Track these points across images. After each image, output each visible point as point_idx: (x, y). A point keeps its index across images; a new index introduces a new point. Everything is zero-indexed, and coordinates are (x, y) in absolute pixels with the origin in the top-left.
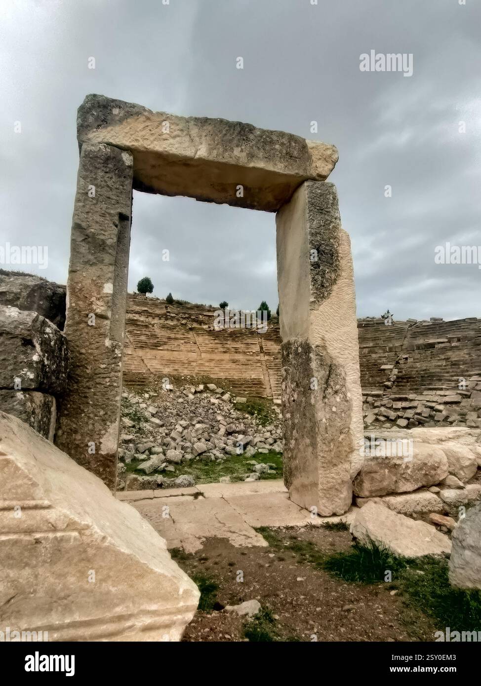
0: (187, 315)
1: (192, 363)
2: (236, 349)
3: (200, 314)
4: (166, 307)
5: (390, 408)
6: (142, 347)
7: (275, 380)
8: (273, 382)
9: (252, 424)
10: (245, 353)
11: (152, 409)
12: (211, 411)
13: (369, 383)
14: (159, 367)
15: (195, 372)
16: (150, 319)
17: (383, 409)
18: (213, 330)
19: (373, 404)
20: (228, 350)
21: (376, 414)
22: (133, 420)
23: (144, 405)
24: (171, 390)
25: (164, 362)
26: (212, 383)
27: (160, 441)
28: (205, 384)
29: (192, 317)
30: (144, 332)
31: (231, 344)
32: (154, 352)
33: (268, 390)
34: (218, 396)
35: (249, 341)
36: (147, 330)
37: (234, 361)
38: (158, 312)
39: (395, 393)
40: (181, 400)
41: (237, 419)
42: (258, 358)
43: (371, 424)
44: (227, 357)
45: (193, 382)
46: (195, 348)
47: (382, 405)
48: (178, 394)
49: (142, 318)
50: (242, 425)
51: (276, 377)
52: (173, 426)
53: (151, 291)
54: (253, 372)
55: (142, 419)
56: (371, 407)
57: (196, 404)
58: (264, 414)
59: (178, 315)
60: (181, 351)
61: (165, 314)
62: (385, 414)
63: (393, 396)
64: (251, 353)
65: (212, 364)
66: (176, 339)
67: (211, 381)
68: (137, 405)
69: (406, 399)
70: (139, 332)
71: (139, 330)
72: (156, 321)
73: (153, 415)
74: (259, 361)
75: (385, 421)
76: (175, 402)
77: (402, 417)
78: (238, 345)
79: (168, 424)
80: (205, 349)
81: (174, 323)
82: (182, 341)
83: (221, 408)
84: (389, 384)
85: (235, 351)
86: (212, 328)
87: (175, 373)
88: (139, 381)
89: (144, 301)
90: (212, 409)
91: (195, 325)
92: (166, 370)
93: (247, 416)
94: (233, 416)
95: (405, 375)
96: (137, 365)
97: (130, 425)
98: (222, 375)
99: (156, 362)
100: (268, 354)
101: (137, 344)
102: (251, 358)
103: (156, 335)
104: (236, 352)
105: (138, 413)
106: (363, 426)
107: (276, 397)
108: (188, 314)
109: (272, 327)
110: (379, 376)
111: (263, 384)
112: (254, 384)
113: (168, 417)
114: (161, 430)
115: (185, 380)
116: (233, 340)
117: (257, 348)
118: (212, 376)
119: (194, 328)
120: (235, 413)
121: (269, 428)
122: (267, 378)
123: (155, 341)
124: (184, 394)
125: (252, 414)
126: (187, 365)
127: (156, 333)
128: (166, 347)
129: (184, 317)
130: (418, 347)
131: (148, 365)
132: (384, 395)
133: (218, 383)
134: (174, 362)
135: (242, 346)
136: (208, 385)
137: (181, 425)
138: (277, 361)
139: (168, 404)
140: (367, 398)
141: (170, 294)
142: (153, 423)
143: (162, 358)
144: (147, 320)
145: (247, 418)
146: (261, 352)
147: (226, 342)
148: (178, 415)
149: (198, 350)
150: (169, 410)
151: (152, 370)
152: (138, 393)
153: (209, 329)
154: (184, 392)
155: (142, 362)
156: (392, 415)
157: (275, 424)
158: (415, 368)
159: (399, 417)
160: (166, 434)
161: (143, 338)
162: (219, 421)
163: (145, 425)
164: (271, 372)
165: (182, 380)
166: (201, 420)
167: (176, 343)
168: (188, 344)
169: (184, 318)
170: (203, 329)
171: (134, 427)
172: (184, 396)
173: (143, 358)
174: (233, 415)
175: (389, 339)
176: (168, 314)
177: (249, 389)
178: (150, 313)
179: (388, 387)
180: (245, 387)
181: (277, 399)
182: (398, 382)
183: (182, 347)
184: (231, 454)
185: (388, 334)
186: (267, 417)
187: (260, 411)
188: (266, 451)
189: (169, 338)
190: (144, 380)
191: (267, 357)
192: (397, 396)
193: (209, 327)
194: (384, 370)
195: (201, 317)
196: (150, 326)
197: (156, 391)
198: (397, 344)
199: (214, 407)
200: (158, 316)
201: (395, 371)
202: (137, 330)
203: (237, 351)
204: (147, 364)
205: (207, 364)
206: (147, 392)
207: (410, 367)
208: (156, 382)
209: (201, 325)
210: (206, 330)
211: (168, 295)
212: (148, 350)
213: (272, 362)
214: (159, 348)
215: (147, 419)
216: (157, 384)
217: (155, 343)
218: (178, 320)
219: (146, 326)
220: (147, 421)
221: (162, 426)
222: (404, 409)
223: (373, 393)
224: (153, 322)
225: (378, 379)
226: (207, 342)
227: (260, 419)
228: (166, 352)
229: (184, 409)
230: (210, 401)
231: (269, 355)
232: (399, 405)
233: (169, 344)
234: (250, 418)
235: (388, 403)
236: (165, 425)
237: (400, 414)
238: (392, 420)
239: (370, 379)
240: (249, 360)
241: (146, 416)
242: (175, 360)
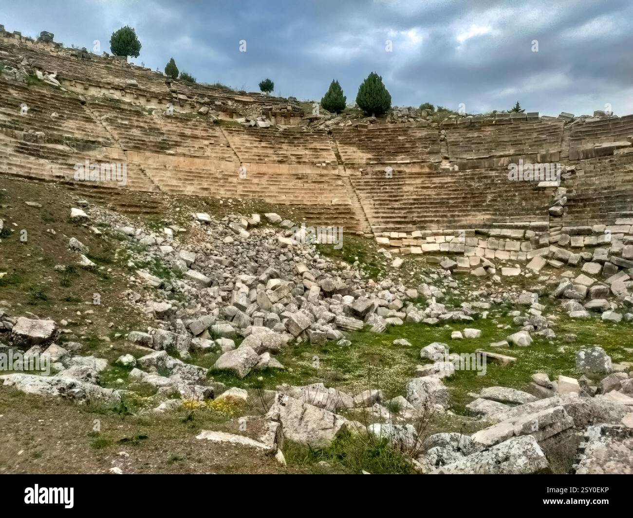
0: (206, 100)
1: (230, 179)
2: (299, 157)
3: (229, 99)
4: (168, 84)
5: (568, 246)
6: (136, 148)
7: (370, 206)
8: (369, 211)
9: (355, 277)
10: (313, 164)
11: (186, 255)
12: (282, 258)
13: (523, 209)
14: (174, 182)
15: (238, 193)
16: (142, 101)
17: (553, 249)
18: (255, 125)
19: (537, 242)
20: (285, 159)
21: (546, 257)
22: (159, 275)
23: (167, 249)
24: (207, 223)
25: (180, 175)
26: (271, 212)
27: (216, 311)
28: (261, 212)
29: (217, 103)
30: (136, 124)
31: (287, 150)
32: (162, 158)
33: (364, 224)
34: (288, 232)
35: (318, 145)
36: (141, 120)
37: (299, 177)
38: (154, 89)
39: (569, 224)
40: (229, 239)
41: (329, 270)
42: (336, 172)
43: (539, 271)
44: (284, 169)
45: (239, 208)
46: (229, 154)
47: (551, 243)
48: (220, 228)
49: (128, 99)
50: (339, 279)
51: (372, 202)
52: (231, 285)
53: (135, 53)
54: (332, 195)
55: (172, 273)
56: (534, 246)
57: (254, 246)
58: (370, 261)
59: (190, 98)
60: (208, 157)
61: (169, 94)
62: (560, 256)
63: (568, 228)
64: (324, 165)
65: (264, 181)
66: (195, 137)
67: (271, 208)
68: (156, 248)
69: (589, 233)
70: (126, 122)
71: (126, 119)
72: (153, 105)
73: (190, 266)
74: (339, 177)
75: (562, 267)
76: (219, 243)
77: (590, 260)
78: (301, 151)
79: (220, 281)
80: (247, 156)
81: (186, 111)
82: (206, 142)
83: (299, 252)
84: (558, 209)
85: (296, 160)
86: (252, 123)
87: (205, 194)
88: (145, 207)
89: (126, 69)
90: (284, 254)
91: (222, 117)
92: (190, 190)
93: (343, 264)
94: (321, 265)
95: (579, 195)
96: (135, 178)
97: (157, 284)
98: (284, 199)
99: (169, 174)
100: (352, 165)
101: (127, 143)
102: (325, 172)
103: (158, 129)
104: (299, 163)
105: (162, 262)
107: (380, 234)
108: (209, 97)
109: (350, 123)
110: (537, 199)
111: (354, 213)
112: (340, 213)
113: (215, 268)
114: (212, 291)
115: (225, 205)
116: (291, 143)
117: (331, 157)
118: (268, 200)
119: (221, 121)
120: (323, 261)
121: (384, 283)
122: (357, 205)
123: (160, 139)
124: (232, 229)
125: (351, 262)
126: (222, 181)
127: (158, 127)
128: (180, 150)
129: (202, 101)
130: (587, 155)
131: (156, 180)
132: (551, 227)
133: (281, 209)
134: (198, 176)
135: (307, 152)
136: (267, 215)
137: (243, 282)
138: (366, 176)
139: (209, 246)
140: (525, 233)
141: (172, 61)
142: (192, 279)
143: (177, 169)
144: (137, 102)
145: (344, 268)
146: (339, 164)
147: (279, 146)
148: (231, 264)
149: (235, 157)
151: (165, 189)
152: (152, 227)
153: (248, 124)
154: (230, 226)
155: (142, 176)
156: (573, 257)
157: (393, 277)
158: (590, 185)
159: (583, 260)
160: (224, 299)
161: (136, 132)
162: (302, 274)
163: (180, 283)
164: (362, 195)
165: (221, 205)
166: (276, 273)
167: (197, 144)
168: (218, 147)
169: (203, 104)
170: (236, 123)
171: (162, 286)
172: (233, 233)
173: (142, 167)
174: (320, 263)
175: (539, 143)
176: (174, 95)
177: (333, 221)
178: (140, 90)
179: (554, 215)
180: (327, 218)
181: (382, 236)
182: (569, 206)
183: (208, 152)
185: (535, 135)
186: (375, 265)
187: (362, 256)
189: (182, 135)
190: (155, 205)
191: (349, 172)
192: (575, 228)
193: (248, 121)
194: (544, 188)
195: (230, 103)
196: (145, 113)
197: (181, 224)
198: (553, 150)
199: (286, 250)
200: (155, 96)
201: (563, 191)
202: (122, 119)
203: (301, 160)
204: (152, 179)
205: (256, 181)
206: (167, 225)
207: (582, 185)
208: (178, 209)
209: (232, 117)
210: (243, 126)
211: (169, 62)
212: (148, 154)
213: (360, 179)
214: (168, 152)
215: (180, 272)
216: (180, 212)
217: (160, 143)
218: (193, 107)
219: (138, 113)
220: (181, 276)
221: (210, 284)
222: (590, 247)
223: (533, 224)
224: (148, 107)
225: (536, 203)
226: (248, 145)
227: (365, 269)
228: (182, 159)
229: (237, 254)
230: (277, 240)
231: (354, 168)
232: (581, 241)
233: (185, 145)
234: (349, 267)
235: (562, 239)
236: (215, 282)
237: (585, 255)
238: (572, 266)
239: (524, 203)
240: (322, 175)
241: (177, 267)
242: (200, 173)
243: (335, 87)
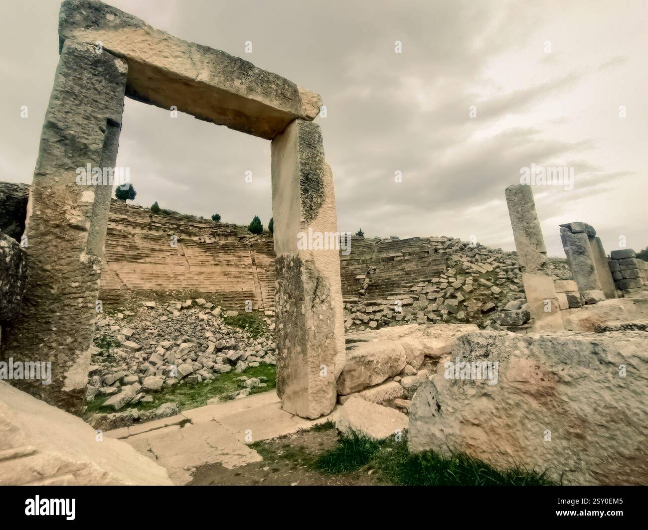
0: (175, 226)
1: (179, 277)
2: (228, 261)
3: (191, 226)
4: (151, 217)
5: (364, 313)
6: (117, 260)
7: (266, 291)
8: (264, 295)
9: (243, 337)
10: (237, 266)
11: (127, 332)
12: (199, 328)
13: (348, 291)
14: (138, 282)
15: (182, 286)
16: (130, 229)
17: (358, 313)
18: (204, 242)
19: (351, 310)
20: (219, 263)
21: (354, 319)
22: (101, 346)
23: (116, 327)
24: (152, 308)
25: (145, 276)
26: (201, 297)
27: (135, 368)
28: (193, 298)
29: (181, 228)
30: (121, 243)
31: (223, 257)
32: (134, 265)
33: (260, 303)
34: (207, 311)
35: (242, 254)
36: (125, 241)
37: (226, 274)
38: (140, 220)
39: (367, 299)
40: (164, 318)
41: (228, 334)
42: (251, 270)
43: (350, 327)
44: (218, 269)
45: (179, 297)
46: (183, 261)
47: (358, 311)
48: (161, 311)
49: (120, 227)
50: (233, 339)
51: (268, 289)
52: (153, 349)
53: (132, 198)
54: (244, 285)
55: (113, 344)
56: (350, 313)
57: (181, 321)
58: (255, 327)
59: (164, 225)
60: (167, 264)
61: (149, 224)
62: (360, 318)
63: (366, 302)
64: (244, 266)
65: (202, 278)
66: (161, 250)
67: (200, 295)
68: (107, 327)
69: (375, 304)
70: (114, 243)
71: (115, 241)
72: (138, 230)
73: (128, 338)
74: (251, 273)
75: (360, 324)
76: (156, 321)
77: (373, 320)
78: (231, 258)
79: (146, 347)
80: (194, 261)
81: (161, 233)
82: (169, 254)
83: (211, 323)
84: (362, 291)
85: (227, 263)
86: (203, 241)
87: (158, 288)
88: (110, 299)
89: (124, 208)
90: (201, 326)
91: (184, 236)
92: (147, 286)
93: (238, 329)
94: (223, 331)
95: (375, 283)
96: (110, 280)
97: (96, 353)
98: (213, 289)
99: (135, 276)
100: (260, 266)
101: (111, 256)
102: (244, 270)
103: (137, 247)
104: (228, 265)
105: (107, 337)
106: (344, 330)
107: (267, 309)
108: (177, 225)
109: (264, 240)
110: (355, 285)
111: (254, 297)
112: (246, 297)
113: (147, 338)
114: (137, 354)
115: (170, 295)
116: (225, 252)
117: (249, 261)
118: (202, 290)
119: (183, 239)
120: (225, 328)
121: (260, 340)
122: (259, 290)
123: (135, 253)
124: (168, 311)
125: (243, 327)
126: (172, 279)
127: (136, 244)
128: (148, 260)
129: (172, 227)
130: (383, 260)
131: (125, 281)
132: (359, 301)
133: (208, 297)
134: (157, 276)
135: (234, 258)
136: (197, 300)
137: (163, 347)
138: (268, 273)
139: (148, 324)
140: (346, 305)
141: (156, 203)
142: (127, 347)
143: (143, 272)
144: (126, 229)
145: (238, 332)
146: (253, 265)
147: (217, 255)
148: (160, 335)
149: (186, 262)
150: (149, 331)
151: (129, 286)
152: (109, 313)
153: (199, 241)
154: (168, 309)
155: (116, 277)
156: (366, 318)
157: (266, 336)
158: (380, 277)
159: (371, 320)
160: (144, 359)
161: (120, 249)
162: (208, 338)
163: (116, 350)
164: (263, 284)
165: (167, 295)
166: (187, 339)
167: (161, 255)
168: (175, 257)
169: (172, 229)
170: (192, 241)
171: (101, 354)
172: (168, 313)
173: (118, 272)
174: (223, 330)
175: (362, 253)
176: (153, 224)
177: (241, 302)
178: (129, 222)
179: (362, 294)
180: (237, 300)
181: (268, 310)
182: (369, 289)
183: (168, 260)
184: (220, 373)
185: (361, 249)
186: (258, 329)
187: (251, 323)
188: (257, 364)
189: (153, 250)
190: (118, 298)
191: (259, 270)
192: (369, 302)
193: (200, 239)
194: (359, 279)
195: (191, 228)
196: (129, 236)
197: (132, 310)
198: (368, 258)
199: (202, 323)
200: (139, 225)
201: (367, 280)
202: (112, 241)
203: (229, 263)
204: (123, 279)
205: (196, 277)
206: (121, 311)
207: (378, 277)
208: (135, 299)
209: (190, 237)
210: (196, 242)
211: (154, 203)
212: (125, 263)
213: (264, 274)
214: (139, 261)
215: (119, 343)
216: (135, 302)
217: (135, 255)
218: (165, 231)
219: (125, 237)
220: (119, 345)
221: (139, 350)
222: (375, 312)
223: (351, 300)
224: (133, 232)
225: (354, 287)
226: (197, 254)
227: (251, 332)
228: (148, 265)
229: (167, 327)
230: (198, 317)
231: (262, 268)
232: (371, 309)
233: (153, 256)
234: (241, 331)
235: (363, 308)
236: (143, 348)
237: (371, 317)
238: (365, 323)
239: (349, 288)
240: (241, 273)
241: (118, 340)
242: (158, 274)
243: (257, 220)
